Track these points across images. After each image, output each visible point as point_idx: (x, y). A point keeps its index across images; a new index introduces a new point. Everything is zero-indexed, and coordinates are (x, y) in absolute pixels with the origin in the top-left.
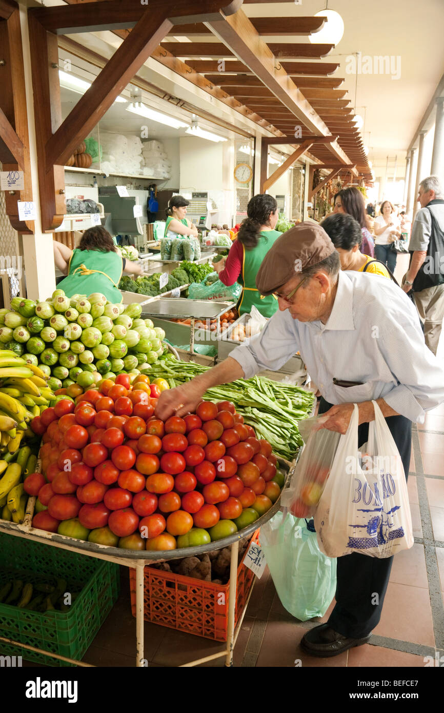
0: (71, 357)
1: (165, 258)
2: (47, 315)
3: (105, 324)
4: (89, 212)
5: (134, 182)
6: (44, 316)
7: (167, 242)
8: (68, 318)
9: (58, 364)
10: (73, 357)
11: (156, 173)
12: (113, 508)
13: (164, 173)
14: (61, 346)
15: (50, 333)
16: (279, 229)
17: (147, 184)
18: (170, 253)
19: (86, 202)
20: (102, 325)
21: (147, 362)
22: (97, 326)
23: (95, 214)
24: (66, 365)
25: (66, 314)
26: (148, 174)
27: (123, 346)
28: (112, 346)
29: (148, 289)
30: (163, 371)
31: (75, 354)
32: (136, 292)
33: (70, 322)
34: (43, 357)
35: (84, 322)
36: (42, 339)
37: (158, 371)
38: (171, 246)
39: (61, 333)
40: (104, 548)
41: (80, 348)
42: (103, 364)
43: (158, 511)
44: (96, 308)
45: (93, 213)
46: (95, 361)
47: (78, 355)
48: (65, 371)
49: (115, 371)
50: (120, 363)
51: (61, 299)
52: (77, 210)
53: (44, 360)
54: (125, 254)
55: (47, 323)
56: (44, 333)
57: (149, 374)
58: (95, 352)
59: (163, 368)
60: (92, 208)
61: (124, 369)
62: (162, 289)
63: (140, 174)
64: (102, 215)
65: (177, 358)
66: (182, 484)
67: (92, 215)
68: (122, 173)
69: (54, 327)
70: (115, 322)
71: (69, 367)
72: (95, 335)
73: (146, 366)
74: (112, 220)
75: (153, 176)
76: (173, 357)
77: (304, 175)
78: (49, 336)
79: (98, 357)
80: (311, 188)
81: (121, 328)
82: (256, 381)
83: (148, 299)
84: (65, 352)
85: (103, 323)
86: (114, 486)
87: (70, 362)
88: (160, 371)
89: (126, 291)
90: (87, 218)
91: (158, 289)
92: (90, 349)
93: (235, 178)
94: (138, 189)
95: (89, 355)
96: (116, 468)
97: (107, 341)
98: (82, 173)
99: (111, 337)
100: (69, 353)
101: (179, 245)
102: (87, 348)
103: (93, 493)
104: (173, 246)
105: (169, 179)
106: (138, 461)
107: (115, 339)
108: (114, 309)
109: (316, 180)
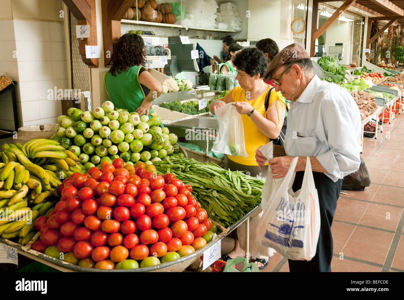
0: (102, 149)
1: (212, 88)
2: (88, 120)
3: (127, 128)
4: (159, 55)
5: (213, 34)
6: (86, 120)
7: (214, 77)
8: (102, 122)
9: (94, 154)
10: (104, 149)
11: (229, 27)
12: (78, 239)
13: (236, 26)
14: (95, 141)
15: (89, 132)
16: (329, 70)
17: (224, 36)
18: (216, 85)
19: (157, 48)
20: (125, 128)
21: (158, 157)
22: (122, 129)
23: (163, 56)
24: (99, 154)
25: (101, 120)
26: (223, 27)
27: (139, 145)
28: (132, 143)
29: (190, 110)
30: (167, 163)
31: (106, 147)
32: (181, 111)
33: (103, 125)
34: (84, 148)
35: (112, 126)
36: (84, 136)
37: (163, 163)
38: (217, 80)
39: (97, 133)
40: (65, 264)
41: (107, 143)
42: (124, 155)
43: (107, 244)
44: (122, 116)
45: (162, 55)
46: (119, 153)
47: (108, 148)
48: (97, 158)
49: (134, 161)
50: (137, 156)
51: (98, 110)
52: (149, 53)
53: (84, 150)
54: (181, 85)
55: (88, 125)
56: (85, 132)
57: (158, 165)
58: (119, 146)
59: (167, 161)
60: (160, 52)
61: (140, 160)
62: (201, 110)
63: (215, 28)
64: (169, 57)
65: (185, 157)
66: (126, 228)
67: (160, 57)
68: (200, 27)
69: (92, 128)
70: (136, 127)
71: (101, 156)
72: (118, 135)
73: (158, 159)
74: (177, 60)
75: (227, 29)
76: (182, 155)
77: (363, 26)
78: (88, 134)
79: (121, 150)
80: (370, 37)
81: (139, 131)
82: (229, 173)
83: (187, 116)
84: (99, 146)
85: (126, 127)
86: (82, 225)
87: (101, 153)
88: (165, 163)
89: (174, 111)
90: (156, 59)
91: (198, 110)
92: (117, 145)
93: (292, 30)
94: (216, 39)
95: (115, 149)
96: (83, 213)
97: (128, 139)
98: (170, 27)
99: (131, 137)
100: (101, 147)
101: (223, 79)
102: (113, 144)
103: (67, 229)
104: (218, 80)
105: (241, 32)
106: (98, 210)
107: (134, 139)
108: (135, 118)
109: (374, 30)
